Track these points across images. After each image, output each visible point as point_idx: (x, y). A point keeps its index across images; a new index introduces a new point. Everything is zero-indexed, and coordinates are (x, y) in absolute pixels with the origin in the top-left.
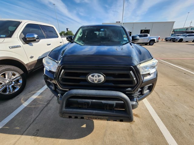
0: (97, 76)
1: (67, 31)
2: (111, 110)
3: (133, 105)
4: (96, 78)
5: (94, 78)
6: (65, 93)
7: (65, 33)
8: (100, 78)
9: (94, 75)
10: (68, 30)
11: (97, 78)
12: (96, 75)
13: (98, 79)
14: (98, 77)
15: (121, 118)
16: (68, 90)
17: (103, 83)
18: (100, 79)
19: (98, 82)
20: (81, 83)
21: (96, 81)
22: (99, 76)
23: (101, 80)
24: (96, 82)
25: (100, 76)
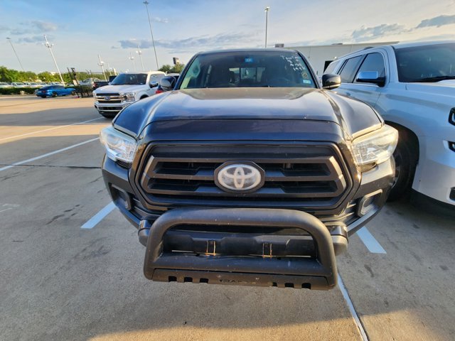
0: (242, 172)
1: (174, 65)
2: (279, 259)
3: (336, 246)
4: (239, 177)
5: (235, 177)
6: (157, 218)
7: (171, 68)
8: (249, 176)
9: (234, 169)
10: (177, 61)
11: (244, 177)
12: (240, 168)
13: (246, 180)
14: (246, 174)
15: (306, 281)
16: (165, 209)
17: (259, 190)
18: (250, 179)
19: (245, 185)
20: (201, 191)
21: (239, 183)
22: (247, 171)
23: (253, 181)
24: (239, 187)
25: (250, 171)
